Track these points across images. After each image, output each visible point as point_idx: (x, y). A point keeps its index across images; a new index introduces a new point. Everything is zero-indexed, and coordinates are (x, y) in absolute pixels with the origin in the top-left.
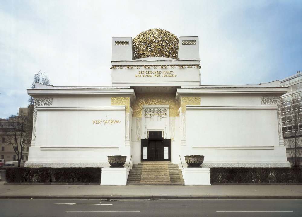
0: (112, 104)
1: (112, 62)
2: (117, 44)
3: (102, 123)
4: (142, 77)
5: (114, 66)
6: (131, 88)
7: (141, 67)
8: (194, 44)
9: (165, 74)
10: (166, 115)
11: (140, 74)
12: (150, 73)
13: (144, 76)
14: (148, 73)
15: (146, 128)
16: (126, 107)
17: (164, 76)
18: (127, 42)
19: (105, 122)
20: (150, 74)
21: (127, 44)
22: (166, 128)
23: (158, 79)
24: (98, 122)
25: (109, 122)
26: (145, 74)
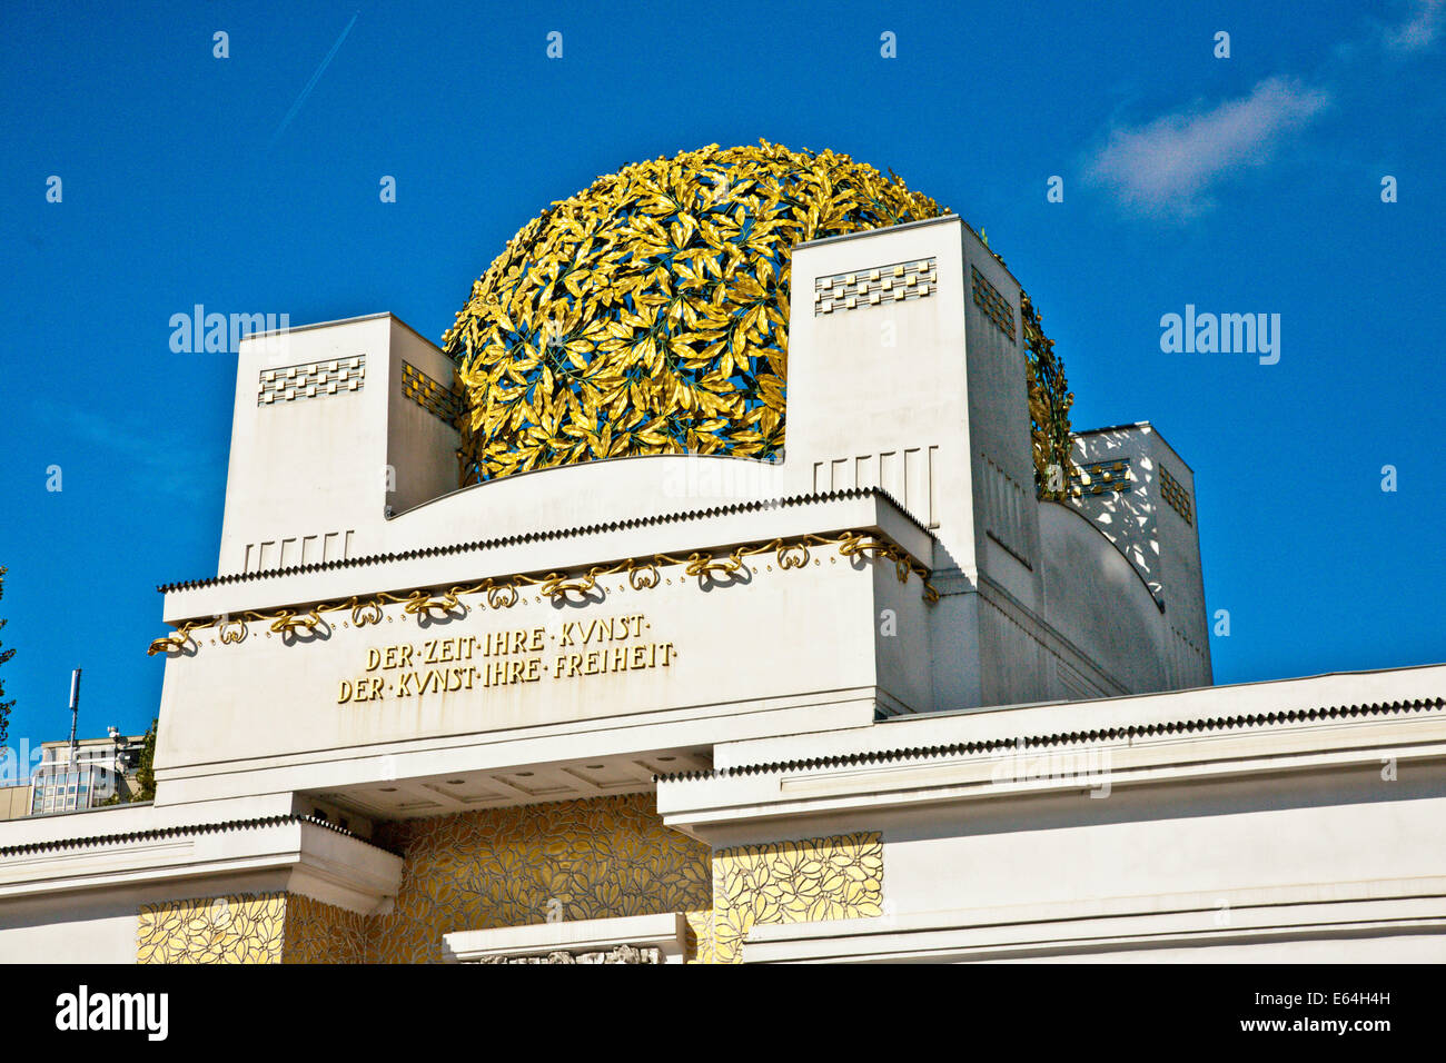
2: (268, 397)
4: (391, 697)
7: (387, 609)
8: (924, 289)
9: (578, 650)
11: (378, 674)
12: (454, 652)
13: (413, 687)
14: (439, 654)
17: (568, 665)
18: (353, 363)
20: (454, 666)
21: (352, 384)
23: (518, 704)
26: (419, 666)
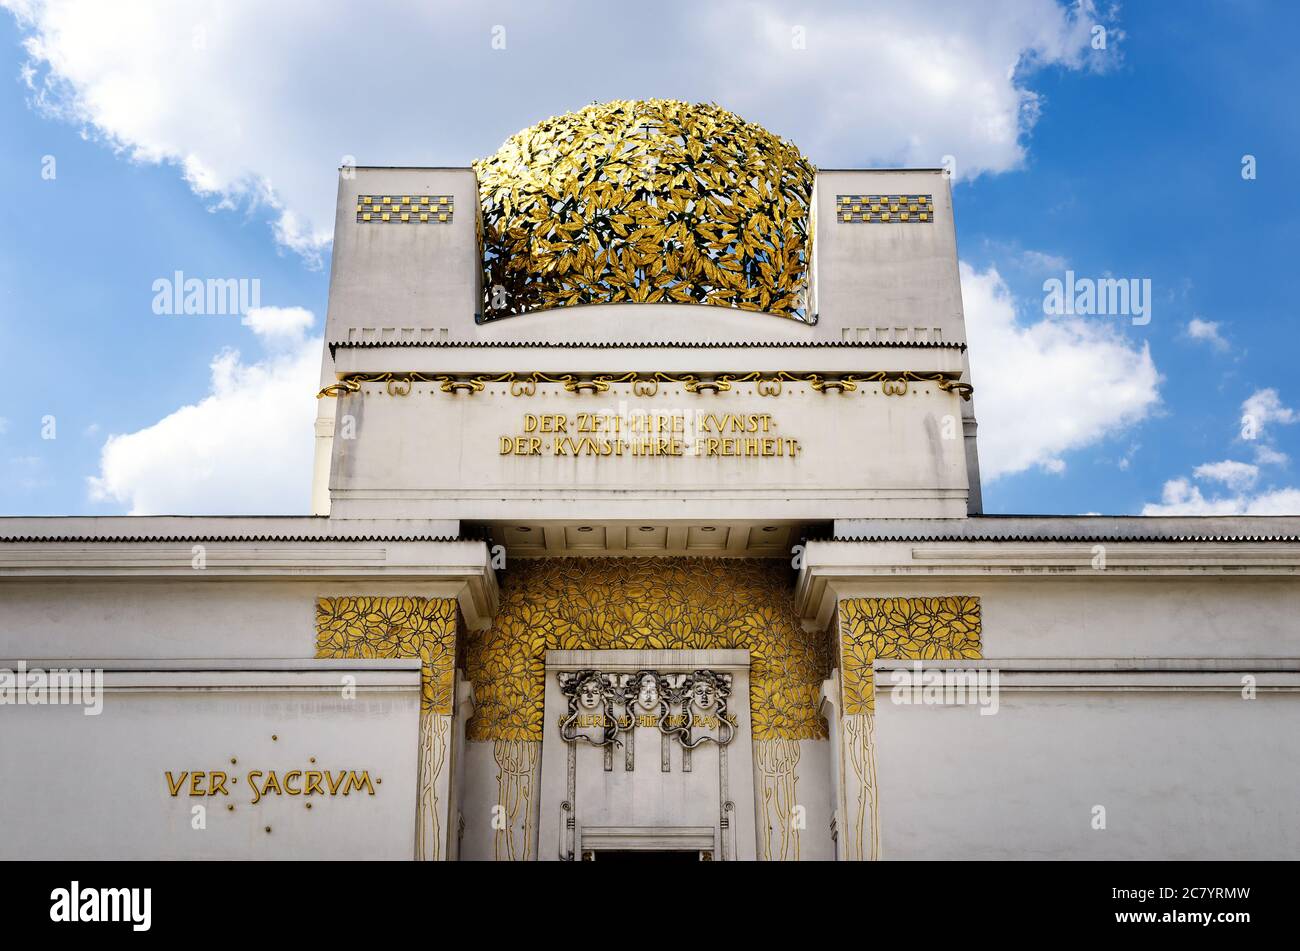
0: (323, 648)
1: (333, 348)
2: (367, 216)
3: (242, 793)
4: (548, 455)
5: (348, 377)
6: (471, 530)
7: (541, 386)
8: (924, 216)
10: (723, 725)
11: (537, 435)
15: (571, 823)
16: (428, 671)
18: (443, 201)
19: (261, 783)
21: (443, 217)
22: (725, 823)
23: (664, 472)
24: (205, 785)
25: (294, 784)
